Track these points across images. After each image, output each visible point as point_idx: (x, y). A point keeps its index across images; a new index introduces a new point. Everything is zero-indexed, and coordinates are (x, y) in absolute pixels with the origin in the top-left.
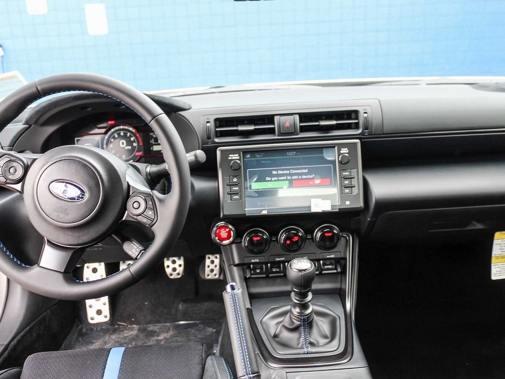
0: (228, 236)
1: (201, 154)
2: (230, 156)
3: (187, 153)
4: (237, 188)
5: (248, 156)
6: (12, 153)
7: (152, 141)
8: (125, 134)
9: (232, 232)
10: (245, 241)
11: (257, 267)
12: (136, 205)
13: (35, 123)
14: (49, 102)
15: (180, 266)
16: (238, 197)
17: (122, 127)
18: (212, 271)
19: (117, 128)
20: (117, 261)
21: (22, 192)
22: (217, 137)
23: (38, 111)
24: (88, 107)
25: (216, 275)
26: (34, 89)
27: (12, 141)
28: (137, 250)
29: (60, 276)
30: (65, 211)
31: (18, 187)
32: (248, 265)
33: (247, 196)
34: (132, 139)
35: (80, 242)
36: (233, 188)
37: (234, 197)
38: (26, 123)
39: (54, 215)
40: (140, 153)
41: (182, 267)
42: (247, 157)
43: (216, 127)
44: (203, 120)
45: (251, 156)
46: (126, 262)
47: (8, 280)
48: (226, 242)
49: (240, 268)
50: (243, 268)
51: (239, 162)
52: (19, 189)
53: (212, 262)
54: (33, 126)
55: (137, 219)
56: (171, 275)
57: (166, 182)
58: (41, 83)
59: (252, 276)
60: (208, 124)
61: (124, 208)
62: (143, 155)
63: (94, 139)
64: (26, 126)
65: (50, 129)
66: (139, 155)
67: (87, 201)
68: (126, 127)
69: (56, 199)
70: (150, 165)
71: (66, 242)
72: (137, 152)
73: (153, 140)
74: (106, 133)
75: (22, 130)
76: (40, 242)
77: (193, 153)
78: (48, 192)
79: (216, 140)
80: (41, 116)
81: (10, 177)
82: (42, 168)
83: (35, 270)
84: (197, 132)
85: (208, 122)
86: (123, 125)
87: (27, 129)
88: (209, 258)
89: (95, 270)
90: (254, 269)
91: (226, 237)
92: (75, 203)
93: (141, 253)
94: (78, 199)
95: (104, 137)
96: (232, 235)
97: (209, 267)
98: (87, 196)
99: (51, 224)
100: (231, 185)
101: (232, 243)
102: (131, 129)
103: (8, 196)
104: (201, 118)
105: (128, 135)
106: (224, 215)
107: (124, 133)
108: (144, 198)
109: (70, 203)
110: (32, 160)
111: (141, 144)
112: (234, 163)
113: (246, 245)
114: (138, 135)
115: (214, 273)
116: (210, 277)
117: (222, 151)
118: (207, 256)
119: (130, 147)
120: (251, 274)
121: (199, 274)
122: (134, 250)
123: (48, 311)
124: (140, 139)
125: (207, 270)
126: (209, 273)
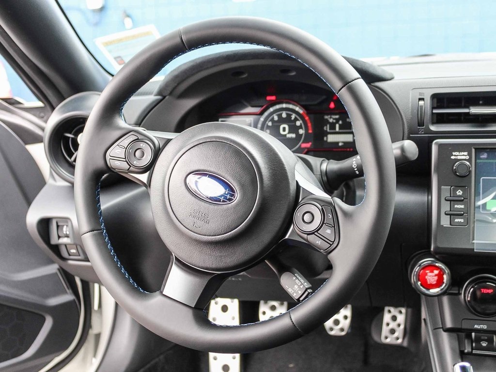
0: (437, 281)
1: (411, 147)
2: (454, 153)
3: (392, 142)
4: (462, 207)
5: (485, 156)
6: (140, 129)
7: (327, 128)
8: (289, 116)
9: (445, 276)
10: (466, 294)
11: (482, 338)
12: (307, 217)
13: (171, 94)
14: (192, 64)
15: (346, 317)
16: (462, 221)
17: (284, 106)
18: (393, 331)
19: (278, 107)
20: (256, 300)
21: (148, 185)
22: (433, 123)
23: (176, 77)
24: (242, 73)
25: (397, 339)
26: (178, 40)
27: (139, 117)
28: (302, 287)
29: (189, 313)
30: (205, 219)
31: (144, 177)
32: (468, 333)
33: (477, 220)
34: (298, 123)
35: (222, 265)
36: (456, 206)
37: (456, 220)
38: (160, 93)
39: (189, 222)
40: (308, 145)
41: (349, 321)
42: (482, 157)
43: (433, 108)
44: (413, 96)
45: (488, 156)
46: (269, 302)
47: (117, 305)
48: (434, 291)
49: (455, 335)
50: (458, 335)
51: (468, 163)
52: (145, 181)
53: (394, 318)
54: (167, 97)
55: (307, 240)
56: (332, 329)
57: (344, 190)
58: (187, 31)
59: (474, 352)
60: (421, 103)
61: (289, 221)
62: (312, 147)
63: (245, 121)
64: (159, 97)
65: (190, 103)
66: (306, 148)
67: (237, 205)
68: (291, 106)
69: (193, 198)
70: (327, 161)
71: (202, 264)
72: (303, 142)
73: (328, 126)
74: (261, 114)
75: (153, 102)
76: (165, 259)
77: (398, 144)
78: (184, 187)
79: (433, 128)
80: (179, 84)
81: (135, 162)
82: (178, 152)
83: (156, 299)
84: (403, 115)
85: (420, 99)
86: (286, 103)
87: (158, 102)
88: (389, 311)
89: (225, 309)
90: (478, 340)
91: (435, 283)
92: (220, 207)
93: (307, 293)
94: (223, 201)
95: (259, 120)
96: (445, 281)
97: (388, 324)
98: (238, 196)
99: (182, 234)
100: (453, 201)
101: (444, 293)
102: (297, 109)
103: (128, 192)
104: (411, 92)
105: (293, 117)
106: (436, 248)
107: (287, 114)
108: (320, 208)
109: (212, 207)
110: (165, 141)
111: (310, 131)
112: (459, 165)
113: (469, 299)
114: (307, 118)
115: (396, 335)
116: (388, 341)
117: (440, 146)
118: (387, 309)
119: (294, 136)
120: (472, 349)
121: (370, 334)
122: (296, 287)
123: (162, 357)
124: (309, 125)
125: (385, 330)
126: (388, 334)
